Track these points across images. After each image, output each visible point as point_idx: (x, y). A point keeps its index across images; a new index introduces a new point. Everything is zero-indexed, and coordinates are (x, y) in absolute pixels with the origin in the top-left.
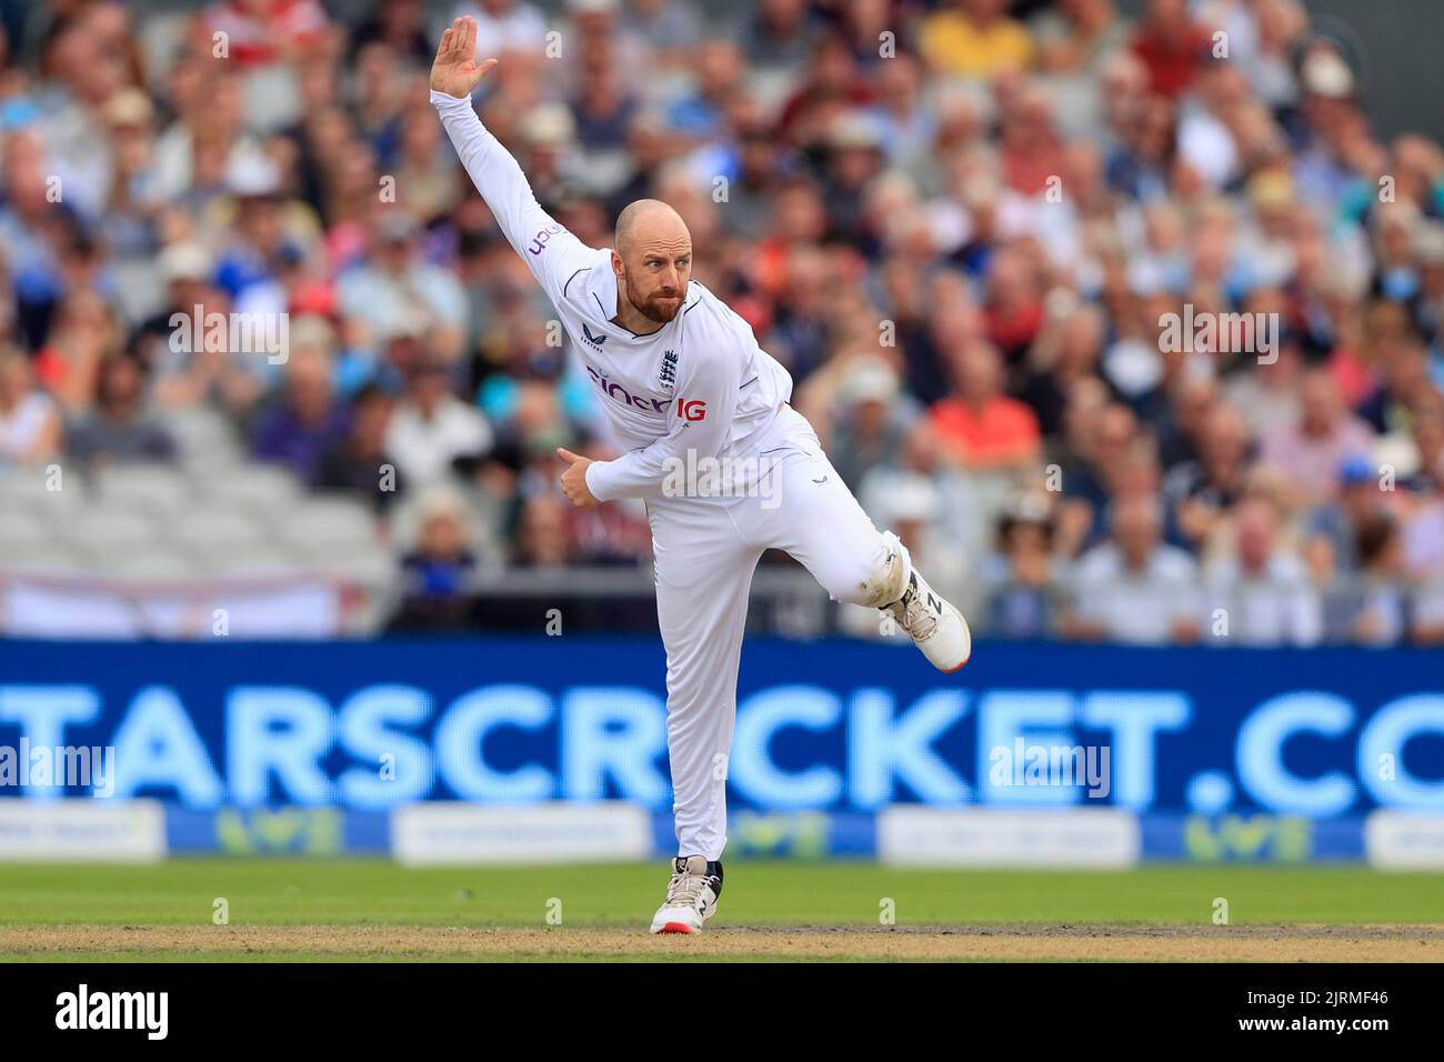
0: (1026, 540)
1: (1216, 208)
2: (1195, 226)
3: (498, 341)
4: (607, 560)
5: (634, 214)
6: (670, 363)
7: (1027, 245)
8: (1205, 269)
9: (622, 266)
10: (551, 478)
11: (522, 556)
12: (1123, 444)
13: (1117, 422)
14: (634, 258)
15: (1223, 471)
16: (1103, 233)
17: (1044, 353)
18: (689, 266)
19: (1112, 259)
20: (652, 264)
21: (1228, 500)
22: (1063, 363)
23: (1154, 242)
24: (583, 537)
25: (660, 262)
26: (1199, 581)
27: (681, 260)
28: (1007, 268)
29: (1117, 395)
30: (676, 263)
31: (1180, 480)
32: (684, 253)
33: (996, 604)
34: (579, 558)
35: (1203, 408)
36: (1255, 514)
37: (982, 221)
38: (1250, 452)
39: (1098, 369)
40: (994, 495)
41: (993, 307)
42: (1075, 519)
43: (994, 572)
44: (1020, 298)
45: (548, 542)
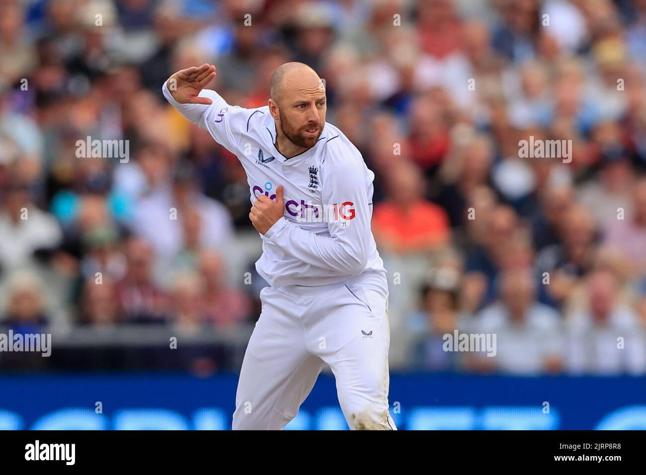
0: (439, 301)
1: (571, 66)
2: (556, 78)
3: (64, 168)
4: (144, 320)
5: (283, 72)
6: (313, 175)
7: (437, 94)
8: (563, 109)
9: (277, 110)
10: (104, 263)
11: (83, 318)
12: (506, 233)
13: (503, 218)
14: (286, 102)
15: (578, 251)
16: (492, 86)
17: (451, 169)
18: (325, 107)
19: (496, 103)
20: (300, 107)
21: (582, 271)
22: (464, 176)
23: (527, 91)
24: (126, 304)
25: (305, 105)
26: (563, 330)
27: (319, 102)
28: (423, 110)
29: (502, 199)
30: (316, 104)
31: (549, 257)
32: (320, 97)
33: (420, 347)
34: (124, 318)
35: (563, 207)
36: (602, 281)
37: (406, 77)
38: (597, 237)
39: (489, 181)
40: (418, 270)
41: (414, 138)
42: (474, 287)
43: (418, 325)
44: (433, 131)
45: (101, 309)
